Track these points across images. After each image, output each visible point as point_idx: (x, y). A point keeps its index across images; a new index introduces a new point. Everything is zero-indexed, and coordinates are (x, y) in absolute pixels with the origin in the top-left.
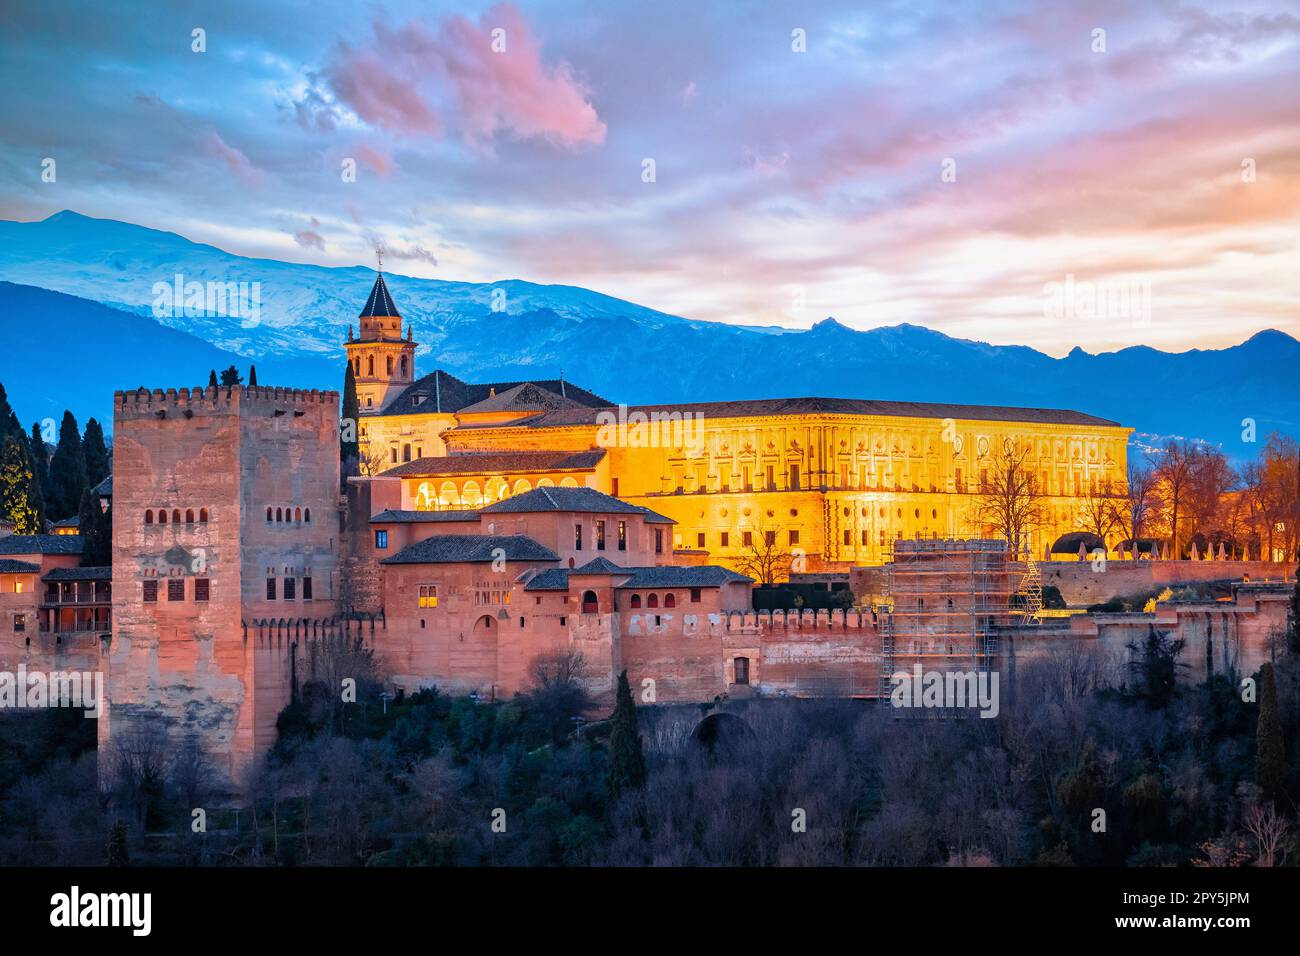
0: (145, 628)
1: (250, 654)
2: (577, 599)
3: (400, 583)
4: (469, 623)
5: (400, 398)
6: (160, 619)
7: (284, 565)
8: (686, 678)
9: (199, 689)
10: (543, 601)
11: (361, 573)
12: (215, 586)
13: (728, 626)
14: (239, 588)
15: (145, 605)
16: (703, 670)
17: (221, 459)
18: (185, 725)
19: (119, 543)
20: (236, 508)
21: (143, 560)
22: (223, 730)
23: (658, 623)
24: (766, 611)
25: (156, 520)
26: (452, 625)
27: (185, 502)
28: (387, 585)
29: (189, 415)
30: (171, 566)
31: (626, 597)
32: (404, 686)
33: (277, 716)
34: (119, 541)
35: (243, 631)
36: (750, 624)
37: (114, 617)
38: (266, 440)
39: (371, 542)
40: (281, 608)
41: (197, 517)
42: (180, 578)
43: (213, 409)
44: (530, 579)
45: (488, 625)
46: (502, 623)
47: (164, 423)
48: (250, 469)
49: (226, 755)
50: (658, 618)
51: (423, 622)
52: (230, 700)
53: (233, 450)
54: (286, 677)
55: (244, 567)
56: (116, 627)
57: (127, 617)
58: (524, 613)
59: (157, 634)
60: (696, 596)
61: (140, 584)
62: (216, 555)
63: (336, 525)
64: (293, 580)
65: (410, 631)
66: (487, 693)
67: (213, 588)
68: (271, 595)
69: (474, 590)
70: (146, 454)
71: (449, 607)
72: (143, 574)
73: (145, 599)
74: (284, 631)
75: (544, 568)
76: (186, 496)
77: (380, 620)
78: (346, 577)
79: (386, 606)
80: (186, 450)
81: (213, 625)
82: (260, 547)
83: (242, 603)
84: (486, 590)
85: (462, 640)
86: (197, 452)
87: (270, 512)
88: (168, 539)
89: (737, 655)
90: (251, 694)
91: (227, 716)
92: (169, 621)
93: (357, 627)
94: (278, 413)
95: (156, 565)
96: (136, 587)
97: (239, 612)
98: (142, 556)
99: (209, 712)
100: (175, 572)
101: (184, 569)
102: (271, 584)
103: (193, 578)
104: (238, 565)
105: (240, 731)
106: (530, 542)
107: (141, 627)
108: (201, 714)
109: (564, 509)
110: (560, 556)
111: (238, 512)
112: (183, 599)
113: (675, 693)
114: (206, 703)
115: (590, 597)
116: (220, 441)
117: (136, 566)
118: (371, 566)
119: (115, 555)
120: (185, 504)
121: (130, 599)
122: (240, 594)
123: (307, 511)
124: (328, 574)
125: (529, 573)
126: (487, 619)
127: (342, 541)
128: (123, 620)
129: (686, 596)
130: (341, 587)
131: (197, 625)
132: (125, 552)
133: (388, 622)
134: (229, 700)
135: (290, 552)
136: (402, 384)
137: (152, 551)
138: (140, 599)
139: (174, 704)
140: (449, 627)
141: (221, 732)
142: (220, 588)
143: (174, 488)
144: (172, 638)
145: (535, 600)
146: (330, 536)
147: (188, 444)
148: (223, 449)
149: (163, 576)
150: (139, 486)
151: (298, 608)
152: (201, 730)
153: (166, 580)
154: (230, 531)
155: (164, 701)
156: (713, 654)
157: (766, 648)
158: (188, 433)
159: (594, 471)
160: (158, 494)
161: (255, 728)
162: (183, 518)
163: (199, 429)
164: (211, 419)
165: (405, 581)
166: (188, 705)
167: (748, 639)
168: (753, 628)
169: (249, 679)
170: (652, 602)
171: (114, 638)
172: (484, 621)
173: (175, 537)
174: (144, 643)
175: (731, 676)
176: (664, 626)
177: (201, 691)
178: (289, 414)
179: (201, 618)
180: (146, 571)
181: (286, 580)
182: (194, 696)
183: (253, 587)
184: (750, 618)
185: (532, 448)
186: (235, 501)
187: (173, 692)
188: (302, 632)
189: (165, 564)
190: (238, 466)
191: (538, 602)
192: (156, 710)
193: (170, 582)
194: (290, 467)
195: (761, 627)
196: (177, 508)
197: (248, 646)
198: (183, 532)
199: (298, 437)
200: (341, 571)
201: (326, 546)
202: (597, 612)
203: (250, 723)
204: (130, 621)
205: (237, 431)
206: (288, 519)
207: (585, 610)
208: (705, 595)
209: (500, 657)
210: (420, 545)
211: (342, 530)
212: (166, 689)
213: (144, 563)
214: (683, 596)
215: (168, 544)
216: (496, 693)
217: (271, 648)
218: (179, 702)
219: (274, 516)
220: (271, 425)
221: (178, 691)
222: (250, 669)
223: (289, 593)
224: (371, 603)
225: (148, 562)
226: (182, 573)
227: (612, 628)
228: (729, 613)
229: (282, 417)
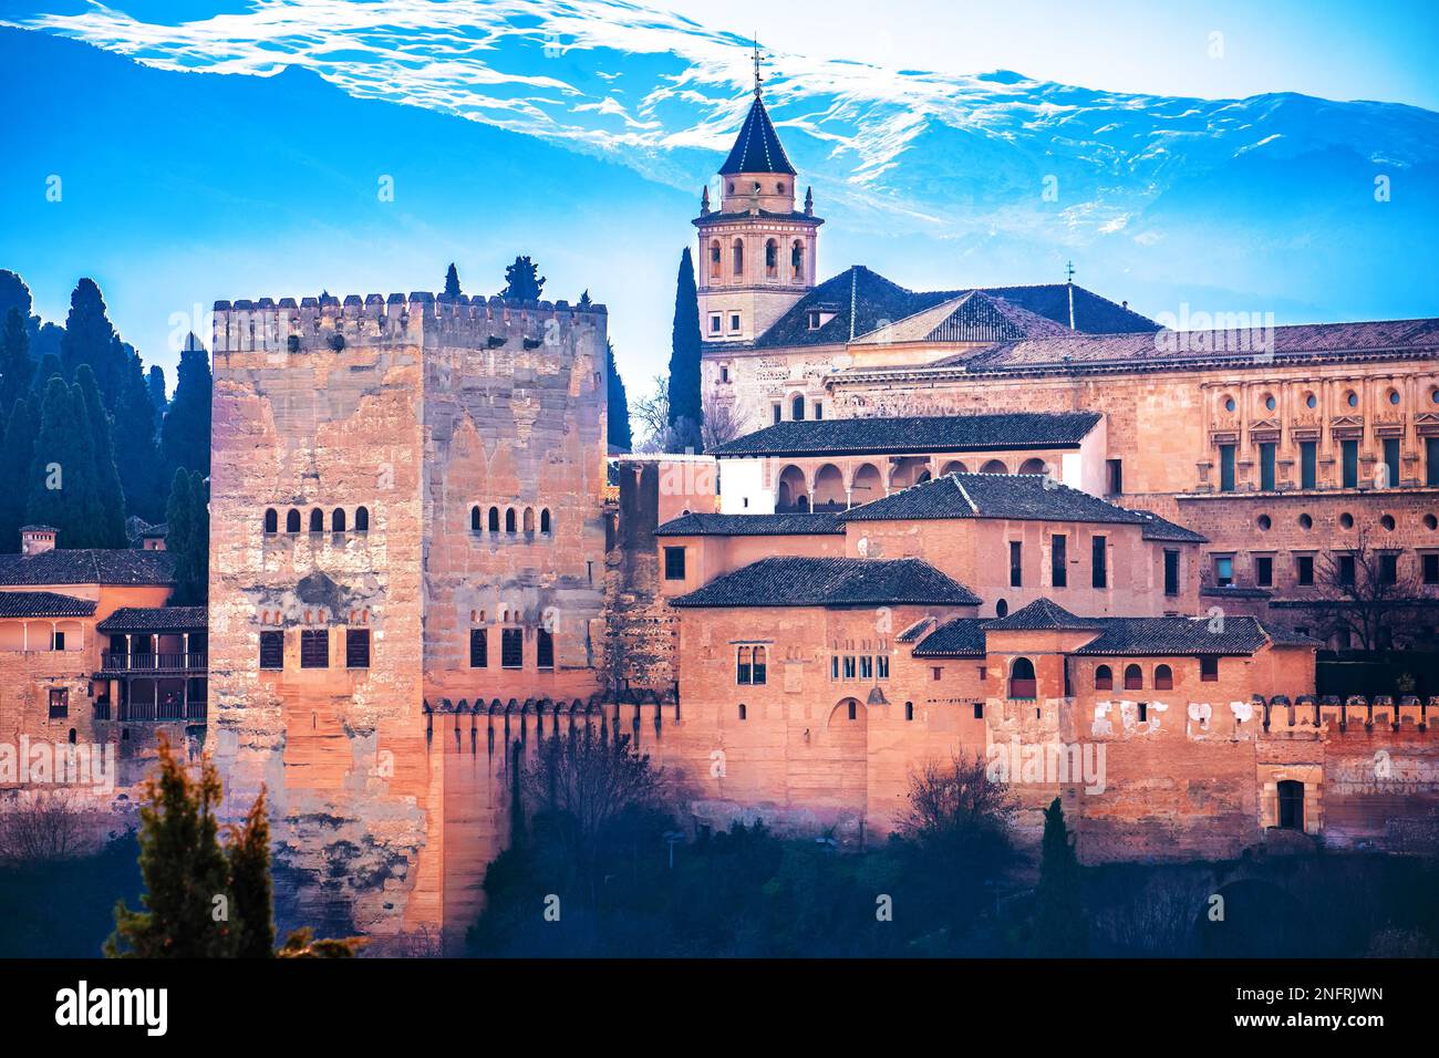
0: (264, 714)
1: (437, 761)
2: (1000, 673)
3: (705, 640)
4: (820, 712)
5: (789, 315)
6: (286, 698)
7: (503, 607)
8: (1192, 815)
9: (351, 821)
10: (944, 675)
11: (640, 622)
12: (380, 641)
13: (1267, 724)
14: (420, 644)
15: (263, 674)
16: (1222, 801)
17: (392, 421)
18: (327, 884)
19: (221, 565)
20: (415, 507)
21: (260, 596)
22: (392, 892)
23: (1143, 718)
24: (1334, 698)
25: (282, 527)
26: (792, 716)
27: (331, 496)
28: (683, 642)
29: (338, 344)
30: (306, 606)
31: (1087, 668)
32: (710, 821)
33: (484, 871)
34: (221, 562)
35: (424, 721)
36: (1305, 722)
37: (211, 694)
38: (469, 390)
39: (658, 568)
40: (495, 680)
41: (351, 522)
42: (322, 627)
43: (379, 335)
44: (924, 636)
45: (852, 716)
46: (875, 711)
47: (298, 357)
48: (442, 440)
49: (395, 937)
50: (1142, 708)
51: (743, 708)
52: (403, 840)
53: (412, 406)
54: (502, 801)
55: (428, 608)
56: (214, 713)
57: (232, 694)
58: (912, 696)
59: (281, 724)
60: (1209, 671)
61: (256, 638)
62: (381, 588)
63: (600, 538)
64: (518, 633)
65: (721, 724)
66: (851, 835)
67: (377, 646)
68: (479, 658)
69: (829, 653)
70: (267, 413)
71: (787, 683)
72: (259, 620)
73: (263, 664)
74: (499, 722)
75: (949, 616)
76: (332, 485)
77: (670, 703)
78: (617, 627)
79: (681, 680)
80: (332, 404)
81: (375, 709)
82: (459, 575)
83: (425, 673)
84: (849, 653)
85: (808, 741)
86: (352, 408)
87: (476, 512)
88: (302, 559)
89: (1282, 777)
90: (436, 831)
91: (398, 869)
92: (302, 702)
93: (633, 715)
94: (494, 343)
95: (281, 604)
96: (247, 642)
97: (419, 687)
98: (257, 588)
99: (369, 861)
100: (313, 617)
101: (328, 612)
102: (478, 640)
103: (343, 628)
104: (419, 604)
105: (421, 896)
106: (928, 571)
107: (255, 711)
108: (355, 864)
109: (988, 513)
110: (980, 595)
111: (419, 513)
112: (325, 664)
113: (1172, 841)
114: (363, 846)
115: (1023, 670)
116: (391, 391)
117: (249, 606)
118: (658, 609)
119: (215, 587)
120: (331, 499)
121: (238, 662)
122: (421, 656)
123: (545, 514)
124: (582, 623)
125: (925, 626)
126: (852, 705)
127: (609, 566)
128: (226, 700)
129: (1192, 669)
130: (607, 646)
131: (349, 709)
132: (230, 580)
133: (684, 708)
134: (401, 842)
135: (513, 584)
136: (794, 291)
137: (275, 581)
138: (255, 662)
139: (308, 847)
140: (786, 717)
141: (387, 898)
142: (387, 645)
143: (313, 472)
144: (308, 732)
145: (932, 672)
146: (589, 556)
147: (336, 394)
148: (395, 405)
149: (294, 623)
150: (256, 467)
151: (528, 681)
152: (352, 892)
153: (297, 630)
154: (405, 547)
155: (293, 842)
156: (1240, 775)
157: (1335, 765)
158: (338, 376)
159: (1077, 446)
160: (286, 481)
161: (445, 890)
162: (328, 523)
163: (354, 368)
164: (376, 352)
165: (713, 636)
166: (331, 849)
167: (1303, 749)
168: (1310, 728)
169: (436, 804)
170: (1133, 676)
171: (210, 732)
172: (845, 708)
173: (314, 556)
174: (262, 740)
175: (1272, 813)
176: (1154, 724)
177: (355, 825)
178: (515, 342)
179: (356, 697)
180: (266, 613)
181: (506, 633)
182: (344, 833)
183: (444, 644)
184: (1305, 711)
185: (973, 405)
186: (415, 494)
187: (307, 826)
188: (532, 723)
189: (298, 602)
190: (420, 434)
191: (937, 677)
192: (279, 857)
193: (305, 634)
194: (516, 436)
195: (1324, 727)
196: (318, 505)
197: (434, 746)
198: (327, 547)
199: (530, 384)
200: (608, 618)
201: (581, 575)
202: (1034, 696)
203: (437, 881)
204: (238, 701)
205: (419, 374)
206: (511, 527)
207: (1013, 695)
208: (1226, 669)
209: (871, 771)
210: (742, 573)
211: (609, 547)
212: (296, 821)
213: (261, 602)
214: (1187, 670)
215: (302, 569)
216: (865, 835)
217: (474, 752)
218: (317, 844)
219: (485, 520)
220: (481, 363)
221: (316, 825)
222: (437, 787)
223: (512, 656)
224: (657, 676)
225: (268, 599)
226: (325, 619)
227: (1061, 724)
228: (1268, 700)
229: (500, 351)
